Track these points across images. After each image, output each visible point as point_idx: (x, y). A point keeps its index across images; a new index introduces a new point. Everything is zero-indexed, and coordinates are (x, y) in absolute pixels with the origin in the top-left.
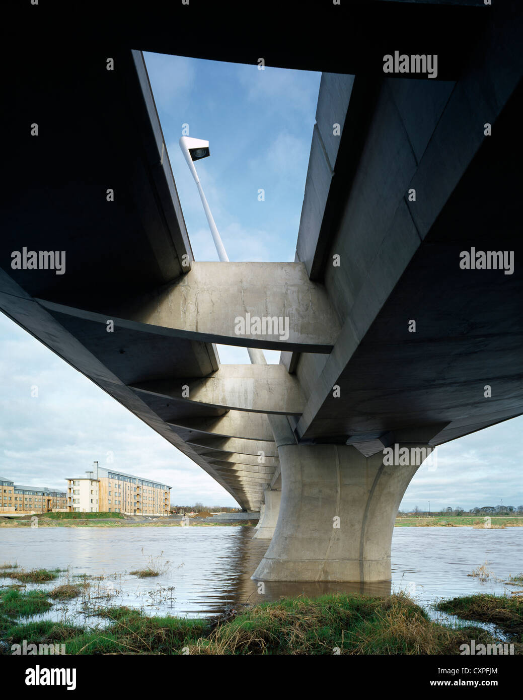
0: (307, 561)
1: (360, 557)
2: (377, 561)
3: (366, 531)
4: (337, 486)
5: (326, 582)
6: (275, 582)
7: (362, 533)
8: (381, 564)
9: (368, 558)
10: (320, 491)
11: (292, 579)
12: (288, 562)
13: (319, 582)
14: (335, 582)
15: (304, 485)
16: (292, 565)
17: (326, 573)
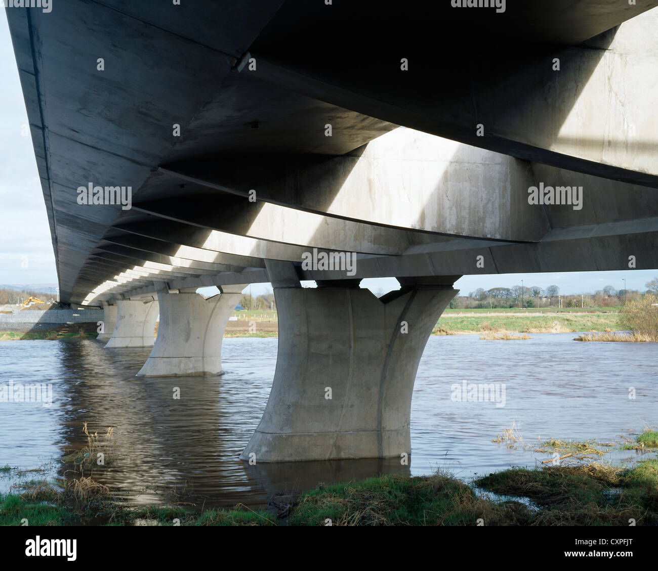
0: (315, 434)
1: (377, 427)
2: (397, 431)
3: (384, 395)
4: (350, 341)
5: (340, 460)
6: (277, 463)
7: (380, 398)
8: (402, 435)
9: (387, 428)
10: (330, 347)
11: (298, 459)
12: (293, 436)
13: (329, 460)
14: (349, 459)
15: (310, 339)
16: (298, 440)
17: (338, 448)
